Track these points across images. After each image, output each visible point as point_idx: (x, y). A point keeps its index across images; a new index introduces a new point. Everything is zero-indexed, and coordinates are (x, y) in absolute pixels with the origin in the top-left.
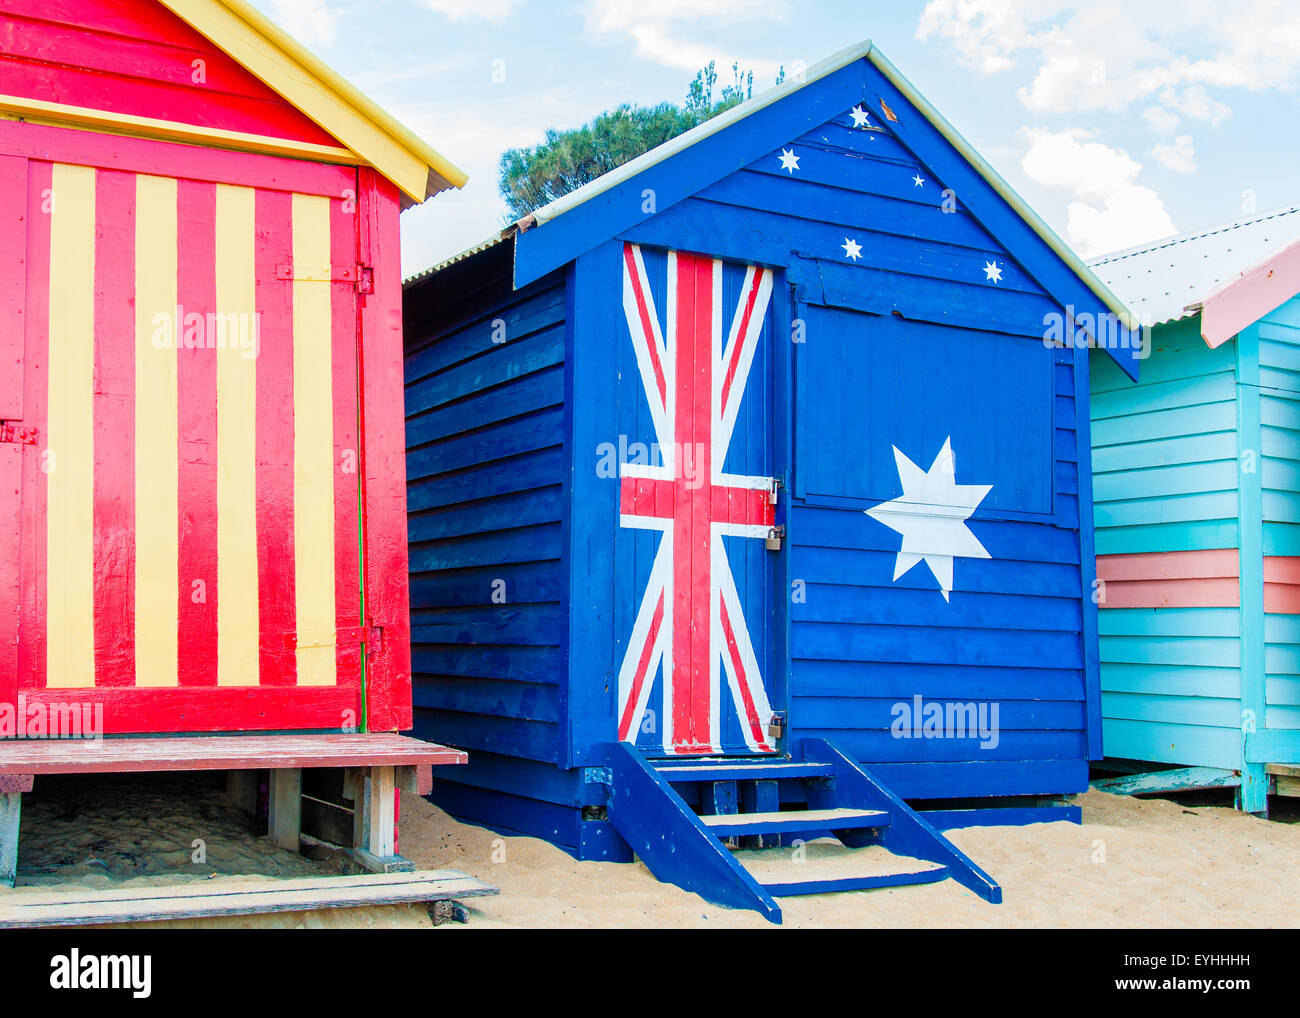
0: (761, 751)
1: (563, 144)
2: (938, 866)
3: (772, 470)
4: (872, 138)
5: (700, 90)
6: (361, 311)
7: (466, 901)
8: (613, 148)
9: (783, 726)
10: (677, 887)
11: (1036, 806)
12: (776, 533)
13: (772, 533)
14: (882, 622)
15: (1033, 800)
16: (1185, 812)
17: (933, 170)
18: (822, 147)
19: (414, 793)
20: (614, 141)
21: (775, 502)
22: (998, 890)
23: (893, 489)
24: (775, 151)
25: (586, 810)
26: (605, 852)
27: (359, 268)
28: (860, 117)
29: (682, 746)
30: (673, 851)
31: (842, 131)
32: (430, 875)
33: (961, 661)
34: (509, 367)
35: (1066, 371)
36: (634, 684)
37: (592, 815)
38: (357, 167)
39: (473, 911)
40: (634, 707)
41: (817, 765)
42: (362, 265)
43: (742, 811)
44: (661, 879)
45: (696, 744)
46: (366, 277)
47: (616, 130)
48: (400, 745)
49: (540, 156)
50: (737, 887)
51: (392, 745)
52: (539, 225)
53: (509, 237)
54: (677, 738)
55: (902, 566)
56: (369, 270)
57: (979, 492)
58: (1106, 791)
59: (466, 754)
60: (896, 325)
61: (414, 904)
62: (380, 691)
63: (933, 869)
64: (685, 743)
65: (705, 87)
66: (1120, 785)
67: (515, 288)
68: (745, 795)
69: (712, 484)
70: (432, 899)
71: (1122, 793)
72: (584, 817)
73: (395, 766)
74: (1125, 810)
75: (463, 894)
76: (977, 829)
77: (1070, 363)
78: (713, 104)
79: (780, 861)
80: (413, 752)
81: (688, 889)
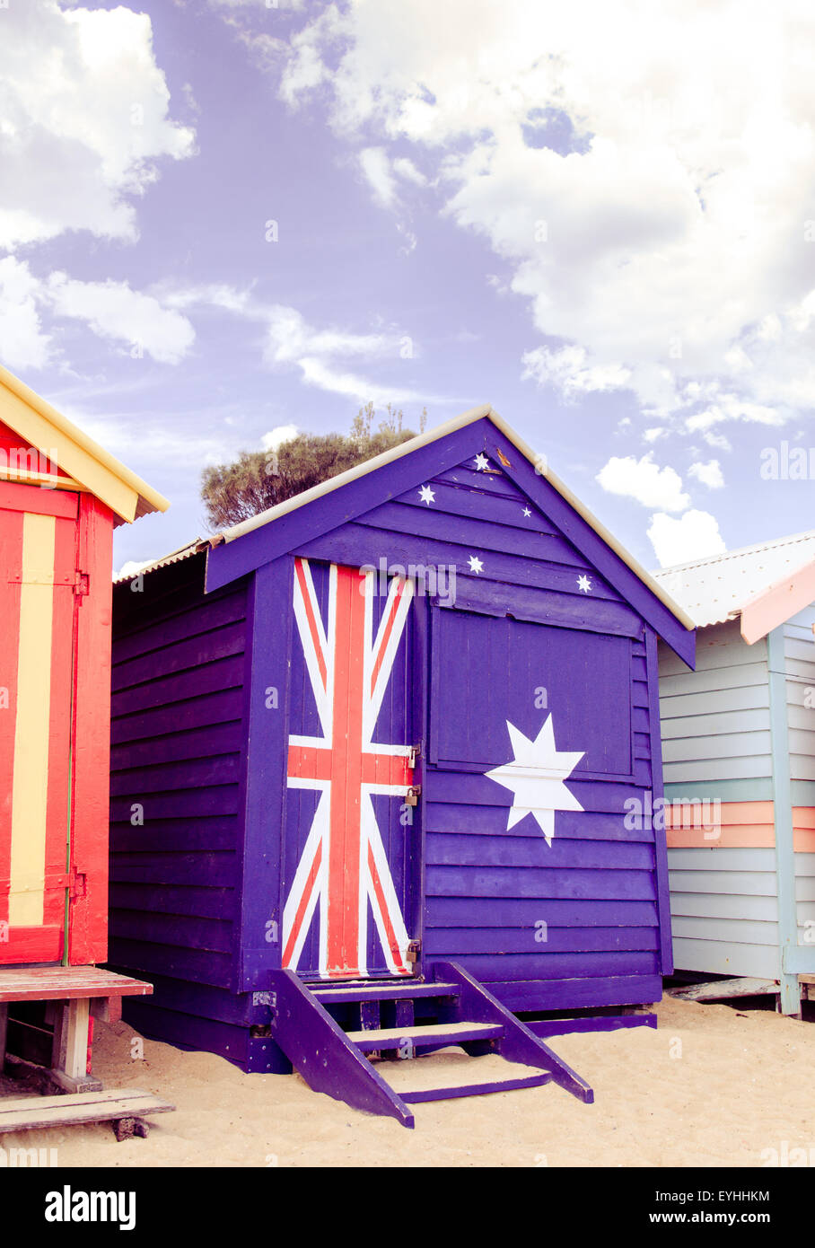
0: (400, 973)
1: (252, 463)
2: (542, 1072)
3: (411, 740)
4: (491, 479)
5: (362, 424)
6: (77, 610)
7: (147, 1118)
8: (292, 467)
9: (418, 954)
10: (328, 1097)
11: (621, 1015)
12: (413, 791)
13: (411, 792)
14: (499, 864)
15: (619, 1010)
16: (738, 1015)
17: (538, 504)
18: (452, 485)
19: (105, 1021)
20: (293, 462)
21: (413, 767)
22: (591, 1092)
23: (506, 756)
24: (417, 487)
25: (254, 1029)
26: (268, 1065)
27: (78, 574)
28: (482, 463)
29: (335, 971)
30: (325, 1065)
31: (468, 473)
32: (116, 1093)
33: (561, 895)
34: (200, 654)
35: (640, 661)
36: (296, 919)
37: (259, 1032)
38: (79, 493)
39: (152, 1126)
40: (296, 938)
41: (445, 985)
42: (80, 571)
43: (384, 1027)
44: (316, 1089)
45: (347, 969)
46: (84, 582)
47: (295, 454)
48: (95, 978)
49: (234, 472)
50: (377, 1096)
51: (88, 977)
52: (227, 542)
53: (202, 551)
54: (331, 964)
55: (514, 818)
56: (85, 576)
57: (574, 758)
58: (677, 998)
59: (152, 985)
60: (510, 625)
61: (101, 1123)
62: (81, 929)
63: (538, 1075)
64: (338, 969)
65: (365, 421)
66: (687, 992)
67: (206, 593)
68: (387, 1013)
69: (363, 751)
70: (116, 1117)
71: (690, 999)
72: (252, 1035)
73: (90, 999)
74: (692, 1015)
75: (144, 1112)
76: (575, 1035)
77: (644, 655)
78: (371, 435)
79: (414, 1071)
80: (106, 985)
81: (337, 1098)
